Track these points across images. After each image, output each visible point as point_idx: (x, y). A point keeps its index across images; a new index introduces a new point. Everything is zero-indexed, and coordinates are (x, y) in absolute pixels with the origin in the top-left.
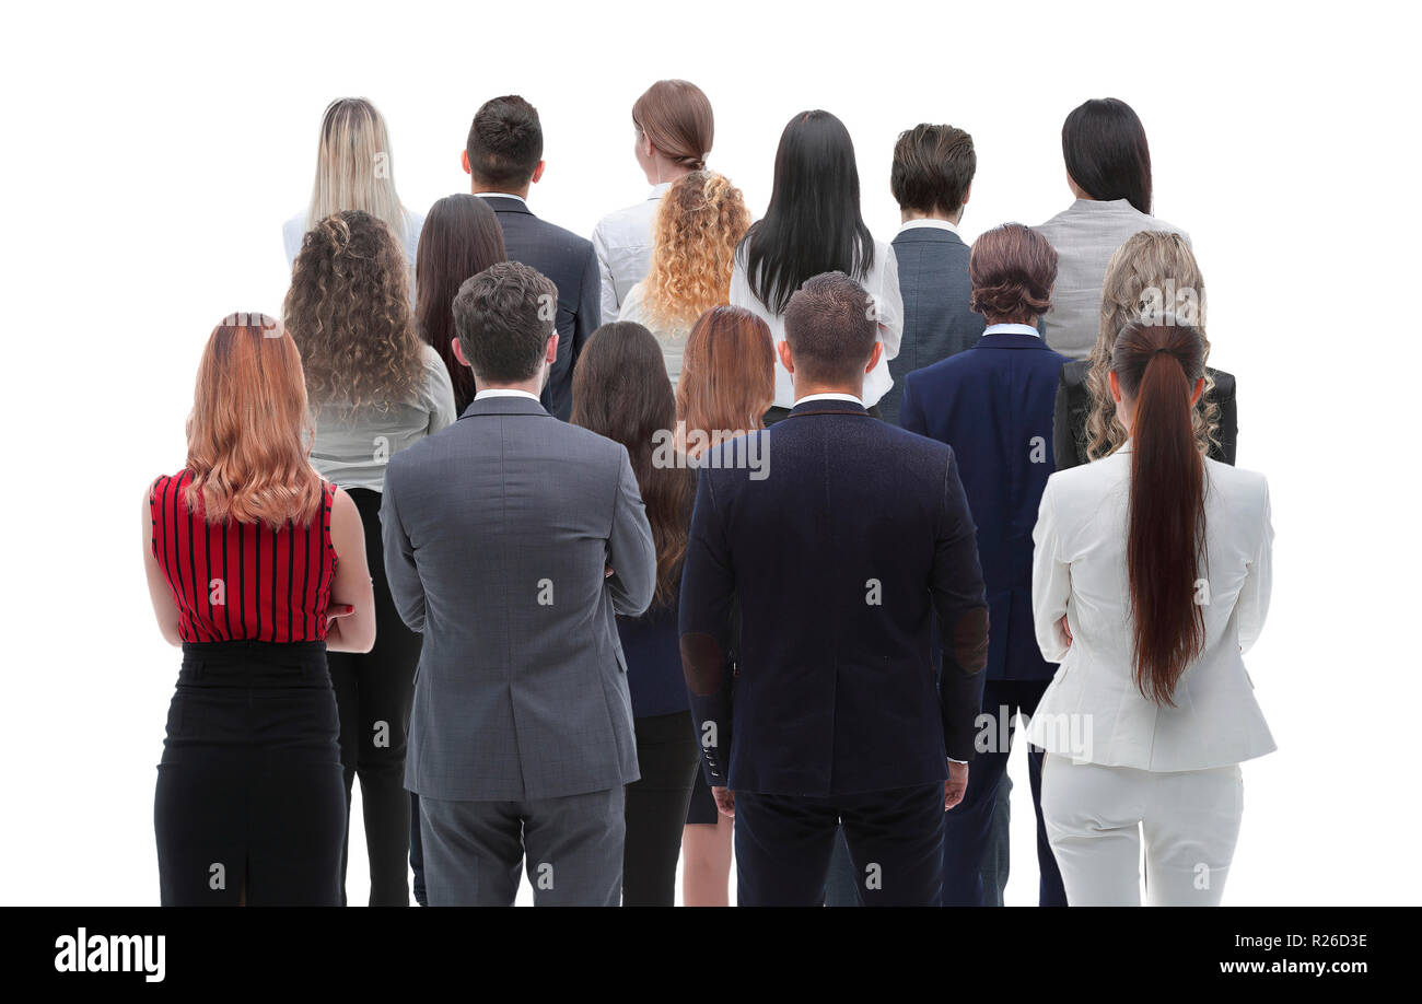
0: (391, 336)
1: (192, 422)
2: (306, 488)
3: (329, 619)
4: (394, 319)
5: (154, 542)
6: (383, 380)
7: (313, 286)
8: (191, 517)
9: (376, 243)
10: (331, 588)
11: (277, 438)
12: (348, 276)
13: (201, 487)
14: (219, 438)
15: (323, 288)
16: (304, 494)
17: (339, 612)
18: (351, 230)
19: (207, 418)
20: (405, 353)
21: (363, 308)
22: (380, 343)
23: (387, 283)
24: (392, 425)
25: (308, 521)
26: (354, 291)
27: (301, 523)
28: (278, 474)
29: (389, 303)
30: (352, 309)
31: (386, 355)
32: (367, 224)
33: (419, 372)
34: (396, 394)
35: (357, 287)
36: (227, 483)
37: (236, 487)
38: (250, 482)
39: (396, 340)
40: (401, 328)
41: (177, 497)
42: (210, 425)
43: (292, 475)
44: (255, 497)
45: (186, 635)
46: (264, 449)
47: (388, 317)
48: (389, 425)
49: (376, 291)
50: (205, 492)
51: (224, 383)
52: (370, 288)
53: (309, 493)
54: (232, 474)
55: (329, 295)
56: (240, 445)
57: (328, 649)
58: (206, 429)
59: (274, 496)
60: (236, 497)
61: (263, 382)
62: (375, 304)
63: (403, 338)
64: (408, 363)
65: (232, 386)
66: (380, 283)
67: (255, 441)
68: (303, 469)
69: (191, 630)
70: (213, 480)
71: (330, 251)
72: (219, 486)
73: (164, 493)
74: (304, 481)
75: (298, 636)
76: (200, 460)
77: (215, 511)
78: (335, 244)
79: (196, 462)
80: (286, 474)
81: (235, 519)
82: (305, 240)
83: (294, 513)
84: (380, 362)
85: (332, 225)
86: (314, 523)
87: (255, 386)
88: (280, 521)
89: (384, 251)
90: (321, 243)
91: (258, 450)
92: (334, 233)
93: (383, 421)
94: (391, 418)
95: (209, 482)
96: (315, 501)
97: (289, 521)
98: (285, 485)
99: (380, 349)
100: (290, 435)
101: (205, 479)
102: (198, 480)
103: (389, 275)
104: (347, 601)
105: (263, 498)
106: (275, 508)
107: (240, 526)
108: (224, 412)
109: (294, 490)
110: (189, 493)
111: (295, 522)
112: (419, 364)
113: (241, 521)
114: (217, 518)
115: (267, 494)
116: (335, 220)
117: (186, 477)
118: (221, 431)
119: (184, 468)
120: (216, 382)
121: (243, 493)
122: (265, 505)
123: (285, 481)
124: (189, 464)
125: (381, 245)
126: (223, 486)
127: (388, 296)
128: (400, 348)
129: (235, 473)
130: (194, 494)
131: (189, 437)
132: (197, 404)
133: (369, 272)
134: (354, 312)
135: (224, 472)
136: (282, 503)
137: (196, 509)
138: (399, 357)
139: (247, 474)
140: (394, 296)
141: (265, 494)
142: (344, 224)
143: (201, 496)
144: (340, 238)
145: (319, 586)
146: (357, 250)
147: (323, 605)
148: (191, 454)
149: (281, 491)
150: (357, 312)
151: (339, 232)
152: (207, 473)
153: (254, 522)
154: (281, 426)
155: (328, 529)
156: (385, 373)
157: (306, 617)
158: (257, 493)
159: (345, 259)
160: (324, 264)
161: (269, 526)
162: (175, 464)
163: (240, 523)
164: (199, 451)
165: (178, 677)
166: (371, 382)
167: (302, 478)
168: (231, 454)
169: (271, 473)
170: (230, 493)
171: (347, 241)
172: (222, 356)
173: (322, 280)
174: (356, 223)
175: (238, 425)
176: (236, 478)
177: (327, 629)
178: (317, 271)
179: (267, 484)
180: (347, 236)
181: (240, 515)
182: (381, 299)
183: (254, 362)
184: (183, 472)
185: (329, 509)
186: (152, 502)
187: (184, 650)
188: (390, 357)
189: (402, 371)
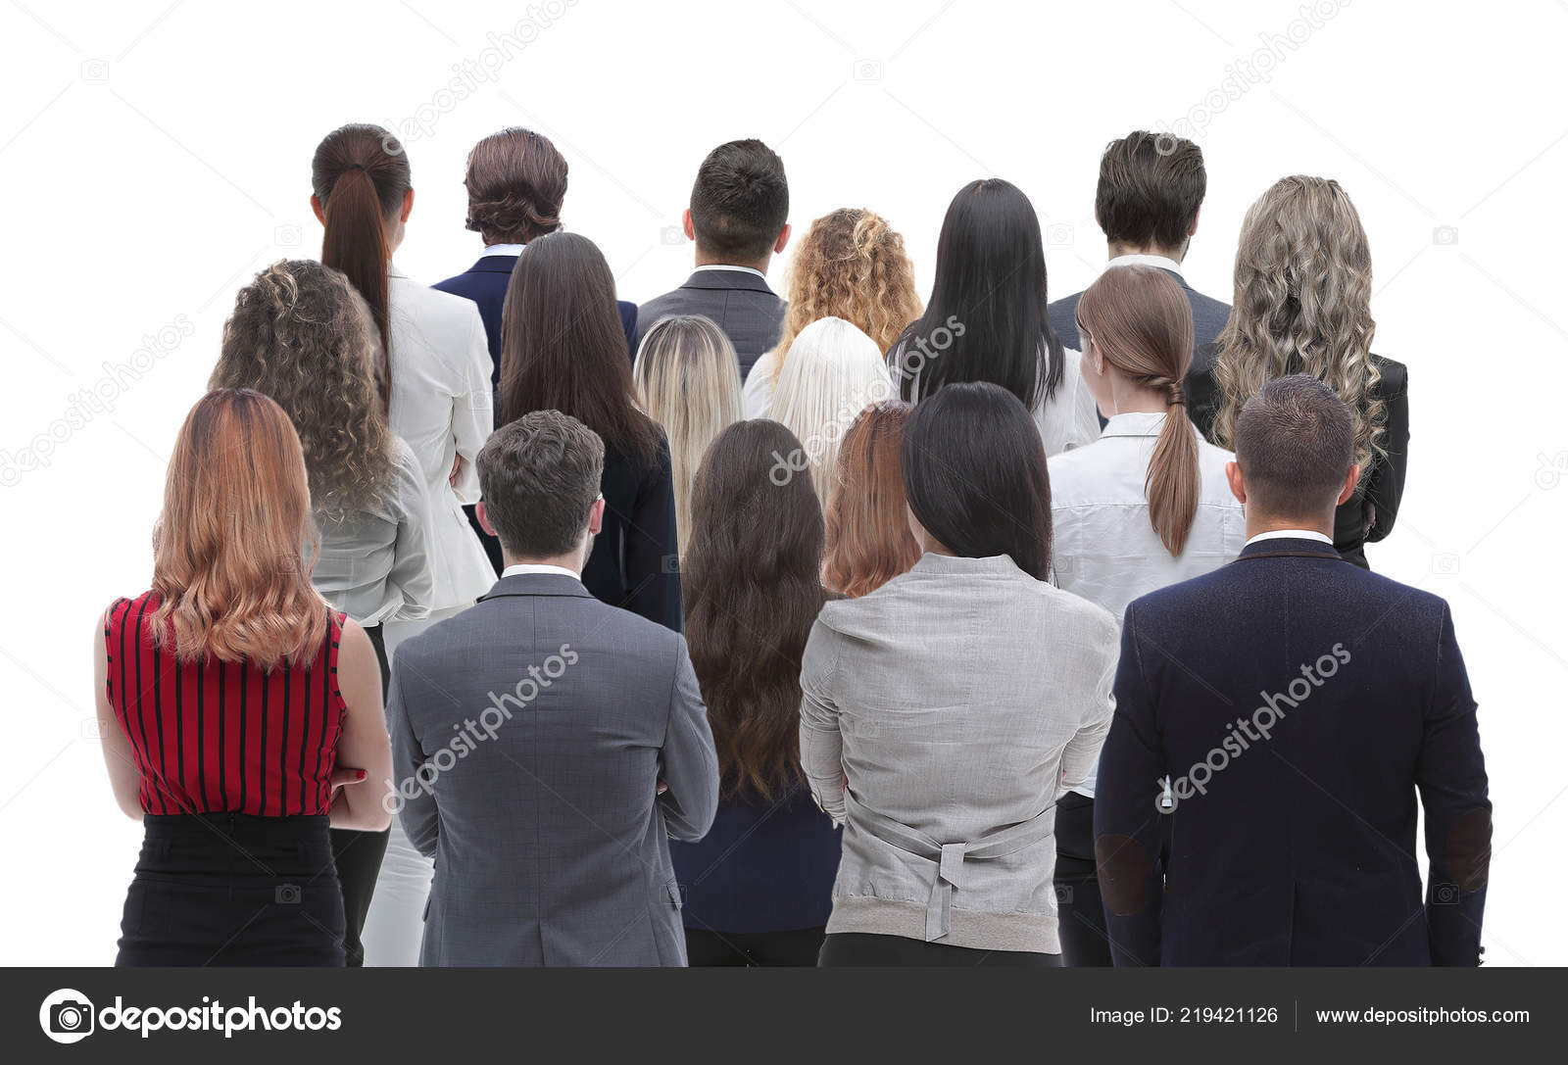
0: (348, 424)
1: (160, 529)
2: (307, 616)
3: (334, 787)
4: (354, 403)
5: (110, 684)
6: (338, 480)
7: (249, 357)
8: (157, 653)
9: (332, 302)
10: (337, 748)
11: (271, 552)
12: (295, 345)
13: (171, 613)
14: (195, 552)
15: (263, 361)
16: (304, 625)
17: (348, 778)
18: (300, 286)
19: (180, 526)
20: (367, 446)
21: (313, 386)
22: (335, 433)
23: (345, 356)
24: (349, 538)
25: (308, 660)
26: (302, 365)
27: (299, 662)
28: (271, 598)
29: (348, 382)
30: (299, 387)
31: (342, 448)
32: (320, 279)
33: (384, 471)
34: (354, 498)
35: (305, 360)
36: (204, 609)
37: (216, 615)
38: (234, 610)
39: (356, 430)
40: (363, 413)
41: (140, 626)
42: (184, 533)
43: (290, 600)
44: (240, 628)
45: (149, 805)
46: (253, 566)
47: (345, 398)
48: (344, 539)
49: (331, 366)
50: (176, 621)
51: (204, 480)
52: (323, 364)
53: (311, 624)
54: (211, 597)
55: (270, 370)
56: (222, 561)
57: (331, 826)
58: (179, 539)
59: (265, 626)
60: (217, 627)
61: (253, 479)
62: (329, 383)
63: (365, 428)
64: (371, 459)
65: (212, 483)
66: (336, 354)
67: (242, 556)
68: (304, 593)
69: (154, 798)
70: (186, 605)
71: (272, 313)
72: (194, 613)
73: (123, 624)
74: (305, 608)
75: (293, 808)
76: (170, 579)
77: (189, 645)
78: (279, 304)
79: (165, 581)
80: (281, 599)
81: (214, 656)
82: (240, 298)
83: (291, 650)
84: (335, 457)
85: (274, 278)
86: (317, 662)
87: (242, 485)
88: (272, 660)
89: (341, 315)
90: (260, 302)
91: (245, 567)
92: (277, 290)
93: (336, 534)
94: (347, 530)
95: (182, 607)
96: (318, 635)
97: (284, 660)
98: (279, 613)
99: (335, 440)
100: (287, 550)
101: (177, 604)
102: (167, 605)
103: (347, 346)
104: (358, 763)
105: (251, 630)
106: (266, 641)
107: (220, 665)
108: (202, 518)
109: (292, 620)
110: (156, 622)
111: (293, 661)
112: (386, 461)
113: (222, 658)
114: (192, 655)
115: (256, 624)
116: (278, 272)
117: (151, 601)
118: (197, 545)
119: (150, 589)
120: (192, 478)
121: (225, 622)
122: (253, 639)
123: (280, 608)
124: (156, 584)
125: (339, 307)
126: (200, 614)
127: (346, 373)
128: (361, 439)
129: (215, 596)
130: (163, 624)
131: (157, 550)
132: (168, 507)
133: (322, 341)
134: (302, 392)
135: (200, 596)
136: (276, 636)
137: (164, 642)
138: (358, 451)
139: (230, 598)
140: (354, 372)
141: (254, 624)
142: (291, 279)
143: (171, 626)
144: (285, 296)
145: (322, 746)
146: (308, 312)
147: (326, 769)
148: (159, 571)
149: (275, 620)
150: (305, 392)
151: (283, 289)
152: (179, 596)
153: (239, 659)
154: (275, 536)
155: (335, 670)
156: (341, 471)
157: (304, 784)
158: (243, 623)
159: (291, 323)
160: (264, 329)
161: (258, 665)
162: (138, 583)
163: (220, 660)
164: (169, 567)
165: (138, 859)
166: (322, 483)
167: (302, 604)
168: (211, 569)
169: (262, 597)
170: (208, 623)
171: (295, 300)
172: (200, 446)
173: (261, 351)
174: (307, 277)
175: (220, 534)
176: (216, 604)
177: (332, 799)
178: (255, 338)
179: (256, 612)
180: (295, 294)
181: (221, 651)
182: (337, 376)
183: (242, 453)
184: (148, 594)
185: (336, 646)
186: (107, 633)
187: (146, 825)
188: (347, 452)
189: (364, 471)
